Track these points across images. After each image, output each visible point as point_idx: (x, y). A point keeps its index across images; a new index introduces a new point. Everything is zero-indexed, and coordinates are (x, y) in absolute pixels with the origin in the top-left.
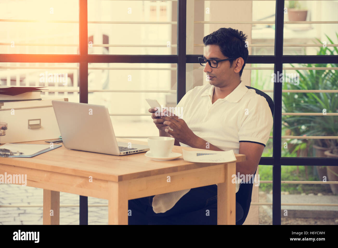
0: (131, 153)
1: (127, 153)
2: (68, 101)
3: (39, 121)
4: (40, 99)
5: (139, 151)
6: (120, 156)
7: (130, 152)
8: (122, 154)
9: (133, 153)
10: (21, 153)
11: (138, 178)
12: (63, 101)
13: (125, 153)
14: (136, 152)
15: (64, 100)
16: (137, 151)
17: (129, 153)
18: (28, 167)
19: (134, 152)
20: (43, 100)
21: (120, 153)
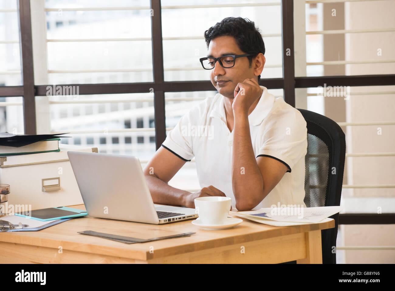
0: (175, 220)
1: (169, 220)
2: (97, 152)
3: (57, 180)
4: (58, 151)
5: (187, 217)
6: (159, 224)
7: (173, 219)
8: (163, 222)
9: (178, 220)
10: (26, 226)
11: (176, 254)
12: (91, 152)
13: (167, 220)
14: (182, 219)
15: (92, 150)
16: (184, 218)
17: (172, 221)
18: (31, 244)
19: (180, 218)
20: (62, 151)
21: (159, 220)
